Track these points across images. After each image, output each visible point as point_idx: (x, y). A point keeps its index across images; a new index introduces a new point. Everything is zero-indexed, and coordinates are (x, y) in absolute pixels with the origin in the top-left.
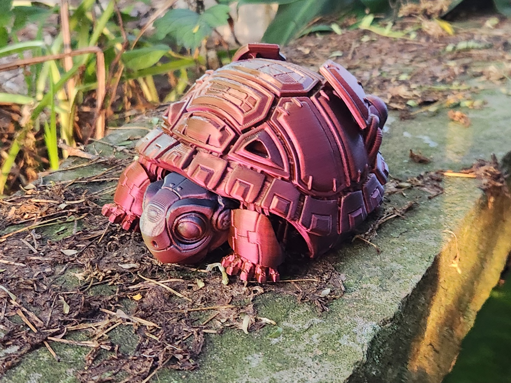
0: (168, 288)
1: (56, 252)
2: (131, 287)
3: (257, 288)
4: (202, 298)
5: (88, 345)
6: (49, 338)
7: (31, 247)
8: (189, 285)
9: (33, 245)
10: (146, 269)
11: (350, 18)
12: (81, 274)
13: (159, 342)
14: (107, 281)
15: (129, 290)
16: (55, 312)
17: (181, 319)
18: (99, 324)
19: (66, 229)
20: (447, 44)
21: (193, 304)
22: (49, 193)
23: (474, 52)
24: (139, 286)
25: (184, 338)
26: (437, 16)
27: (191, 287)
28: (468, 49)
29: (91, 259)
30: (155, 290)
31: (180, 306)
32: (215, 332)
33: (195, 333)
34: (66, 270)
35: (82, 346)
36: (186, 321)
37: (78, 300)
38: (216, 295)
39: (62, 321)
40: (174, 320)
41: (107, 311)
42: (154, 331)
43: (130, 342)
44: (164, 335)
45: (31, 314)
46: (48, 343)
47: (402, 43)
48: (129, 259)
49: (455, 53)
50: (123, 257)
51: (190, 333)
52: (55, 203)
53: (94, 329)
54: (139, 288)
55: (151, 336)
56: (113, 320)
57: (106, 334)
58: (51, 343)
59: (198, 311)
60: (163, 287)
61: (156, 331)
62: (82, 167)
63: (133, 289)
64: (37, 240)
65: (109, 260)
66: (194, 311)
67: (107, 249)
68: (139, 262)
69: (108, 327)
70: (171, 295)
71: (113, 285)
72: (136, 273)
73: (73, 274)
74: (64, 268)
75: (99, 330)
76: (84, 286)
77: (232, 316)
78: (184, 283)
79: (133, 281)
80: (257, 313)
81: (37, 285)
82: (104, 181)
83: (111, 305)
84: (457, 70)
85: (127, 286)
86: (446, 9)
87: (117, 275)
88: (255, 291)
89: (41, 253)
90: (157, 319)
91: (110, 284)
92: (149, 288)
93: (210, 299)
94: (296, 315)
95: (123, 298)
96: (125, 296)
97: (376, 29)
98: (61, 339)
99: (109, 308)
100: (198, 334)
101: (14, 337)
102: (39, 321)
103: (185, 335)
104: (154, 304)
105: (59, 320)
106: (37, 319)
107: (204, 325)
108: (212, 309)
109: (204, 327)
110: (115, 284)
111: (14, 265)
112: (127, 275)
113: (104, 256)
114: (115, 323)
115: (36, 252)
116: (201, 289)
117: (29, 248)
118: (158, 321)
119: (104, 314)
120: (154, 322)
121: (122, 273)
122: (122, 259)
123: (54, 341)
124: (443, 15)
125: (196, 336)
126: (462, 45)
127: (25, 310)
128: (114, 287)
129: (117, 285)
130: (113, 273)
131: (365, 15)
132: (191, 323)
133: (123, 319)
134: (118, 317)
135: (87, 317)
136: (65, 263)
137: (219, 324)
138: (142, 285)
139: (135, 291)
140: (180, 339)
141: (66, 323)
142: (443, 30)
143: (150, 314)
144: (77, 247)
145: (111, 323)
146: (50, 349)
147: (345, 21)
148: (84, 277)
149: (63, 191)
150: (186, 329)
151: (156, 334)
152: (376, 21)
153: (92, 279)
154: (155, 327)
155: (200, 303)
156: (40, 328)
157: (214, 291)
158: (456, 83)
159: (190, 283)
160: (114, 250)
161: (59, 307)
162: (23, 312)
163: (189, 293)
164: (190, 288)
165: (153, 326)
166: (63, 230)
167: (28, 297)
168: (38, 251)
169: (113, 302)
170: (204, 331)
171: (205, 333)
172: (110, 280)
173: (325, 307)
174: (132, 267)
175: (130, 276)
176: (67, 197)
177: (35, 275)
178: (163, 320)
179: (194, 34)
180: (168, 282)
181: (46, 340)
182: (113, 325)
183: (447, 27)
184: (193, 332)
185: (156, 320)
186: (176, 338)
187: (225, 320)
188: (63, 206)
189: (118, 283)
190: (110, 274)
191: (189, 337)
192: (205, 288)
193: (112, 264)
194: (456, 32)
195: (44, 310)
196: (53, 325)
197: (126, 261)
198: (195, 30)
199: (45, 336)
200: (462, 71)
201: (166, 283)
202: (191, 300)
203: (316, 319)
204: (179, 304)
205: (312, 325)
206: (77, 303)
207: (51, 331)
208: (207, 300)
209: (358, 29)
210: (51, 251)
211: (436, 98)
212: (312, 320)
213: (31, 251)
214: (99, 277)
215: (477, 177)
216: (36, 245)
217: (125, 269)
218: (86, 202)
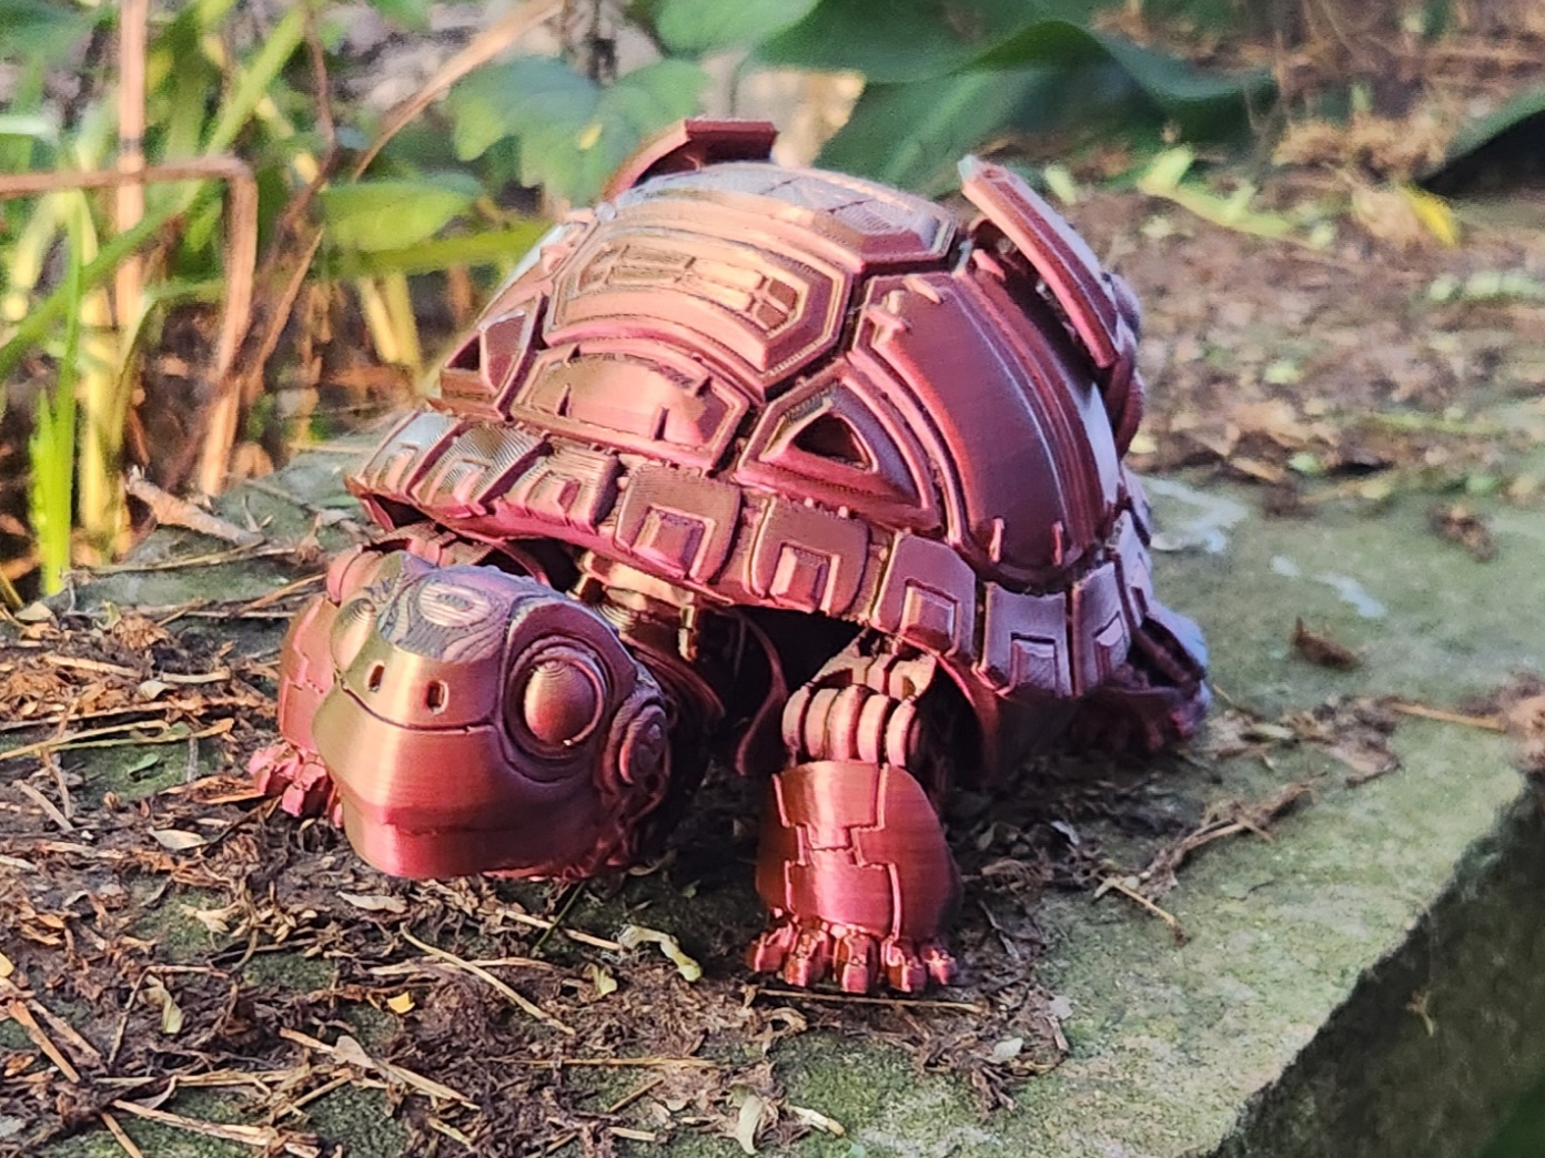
0: (500, 986)
1: (131, 834)
2: (377, 971)
3: (785, 1014)
4: (609, 1028)
5: (245, 1140)
6: (119, 1104)
7: (54, 813)
8: (567, 982)
9: (58, 803)
10: (425, 920)
11: (1108, 151)
12: (217, 913)
13: (472, 1150)
14: (300, 942)
15: (371, 977)
16: (138, 1024)
17: (540, 1088)
18: (276, 1076)
19: (162, 765)
20: (1430, 277)
21: (578, 1045)
22: (104, 641)
23: (1520, 312)
24: (406, 971)
25: (551, 1148)
26: (1404, 174)
27: (574, 990)
28: (1500, 300)
29: (249, 869)
30: (457, 988)
31: (535, 1048)
32: (651, 1137)
33: (585, 1134)
34: (164, 895)
35: (223, 1140)
36: (557, 1096)
37: (208, 994)
38: (652, 1023)
39: (160, 1055)
40: (519, 1087)
41: (302, 1038)
42: (453, 1114)
43: (376, 1142)
44: (488, 1130)
45: (58, 1024)
46: (117, 1120)
47: (1279, 255)
48: (371, 881)
49: (1456, 307)
50: (353, 872)
51: (568, 1132)
52: (126, 677)
53: (260, 1091)
54: (406, 976)
55: (446, 1129)
56: (321, 1068)
57: (301, 1108)
58: (126, 1120)
59: (594, 1067)
60: (483, 981)
61: (461, 1117)
62: (206, 565)
63: (386, 976)
64: (71, 790)
65: (306, 878)
66: (582, 1065)
67: (301, 842)
68: (404, 894)
69: (308, 1090)
70: (508, 1009)
71: (319, 957)
72: (394, 927)
73: (190, 911)
74: (161, 890)
75: (278, 1096)
76: (228, 950)
77: (703, 1092)
78: (550, 974)
79: (386, 952)
80: (785, 1091)
81: (75, 934)
82: (278, 620)
83: (316, 1021)
84: (1459, 366)
85: (366, 967)
86: (1437, 156)
87: (332, 928)
88: (778, 1024)
89: (85, 834)
90: (466, 1078)
91: (310, 953)
92: (437, 979)
93: (633, 1034)
94: (910, 1112)
95: (353, 1002)
96: (359, 999)
97: (1197, 200)
98: (158, 1108)
99: (310, 1030)
100: (597, 1140)
101: (6, 1089)
102: (87, 1049)
103: (553, 1138)
104: (454, 1033)
105: (149, 1052)
106: (77, 1039)
107: (615, 1113)
108: (639, 1066)
109: (614, 1118)
110: (326, 955)
112: (365, 932)
113: (289, 864)
114: (330, 1079)
115: (67, 827)
116: (605, 999)
117: (44, 815)
118: (467, 1085)
119: (290, 1045)
120: (453, 1087)
121: (348, 924)
122: (350, 879)
123: (132, 1115)
124: (1426, 173)
125: (589, 1143)
126: (1484, 284)
127: (41, 1009)
128: (321, 964)
129: (332, 958)
130: (320, 922)
131: (1158, 145)
132: (572, 1101)
133: (354, 1068)
134: (340, 1061)
135: (239, 1051)
136: (165, 871)
137: (661, 1115)
138: (414, 968)
139: (392, 985)
140: (537, 1149)
141: (170, 1061)
142: (1423, 225)
143: (442, 1060)
144: (200, 826)
145: (316, 1075)
146: (124, 1140)
147: (1090, 157)
148: (227, 923)
149: (151, 640)
150: (556, 1120)
151: (464, 1124)
152: (1197, 170)
153: (255, 933)
154: (458, 1104)
155: (600, 1042)
156: (89, 1069)
157: (646, 1009)
158: (1454, 412)
159: (569, 976)
160: (321, 848)
161: (152, 1011)
162: (34, 1014)
163: (563, 1007)
164: (569, 991)
165: (453, 1100)
166: (151, 768)
167: (48, 968)
168: (75, 825)
169: (321, 1013)
170: (615, 1130)
171: (617, 1138)
172: (310, 941)
173: (1002, 1097)
174: (381, 906)
175: (373, 934)
176: (163, 658)
177: (69, 901)
178: (483, 1085)
179: (582, 153)
180: (501, 967)
181: (110, 1108)
182: (321, 1084)
183: (1438, 217)
184: (579, 1130)
185: (461, 1080)
186: (525, 1145)
187: (681, 1105)
188: (152, 688)
189: (337, 953)
190: (312, 922)
191: (566, 1145)
192: (617, 997)
193: (316, 891)
194: (1466, 235)
195: (100, 1016)
196: (130, 1066)
197: (362, 886)
198: (589, 139)
199: (106, 1098)
200: (1478, 371)
201: (495, 967)
202: (570, 1031)
203: (972, 1131)
204: (532, 1040)
205: (958, 1147)
206: (205, 1004)
207: (125, 1081)
208: (624, 1037)
209: (1132, 191)
210: (118, 829)
211: (1385, 456)
212: (958, 1130)
213: (53, 822)
214: (277, 927)
215: (1510, 730)
216: (69, 809)
217: (360, 909)
218: (227, 682)
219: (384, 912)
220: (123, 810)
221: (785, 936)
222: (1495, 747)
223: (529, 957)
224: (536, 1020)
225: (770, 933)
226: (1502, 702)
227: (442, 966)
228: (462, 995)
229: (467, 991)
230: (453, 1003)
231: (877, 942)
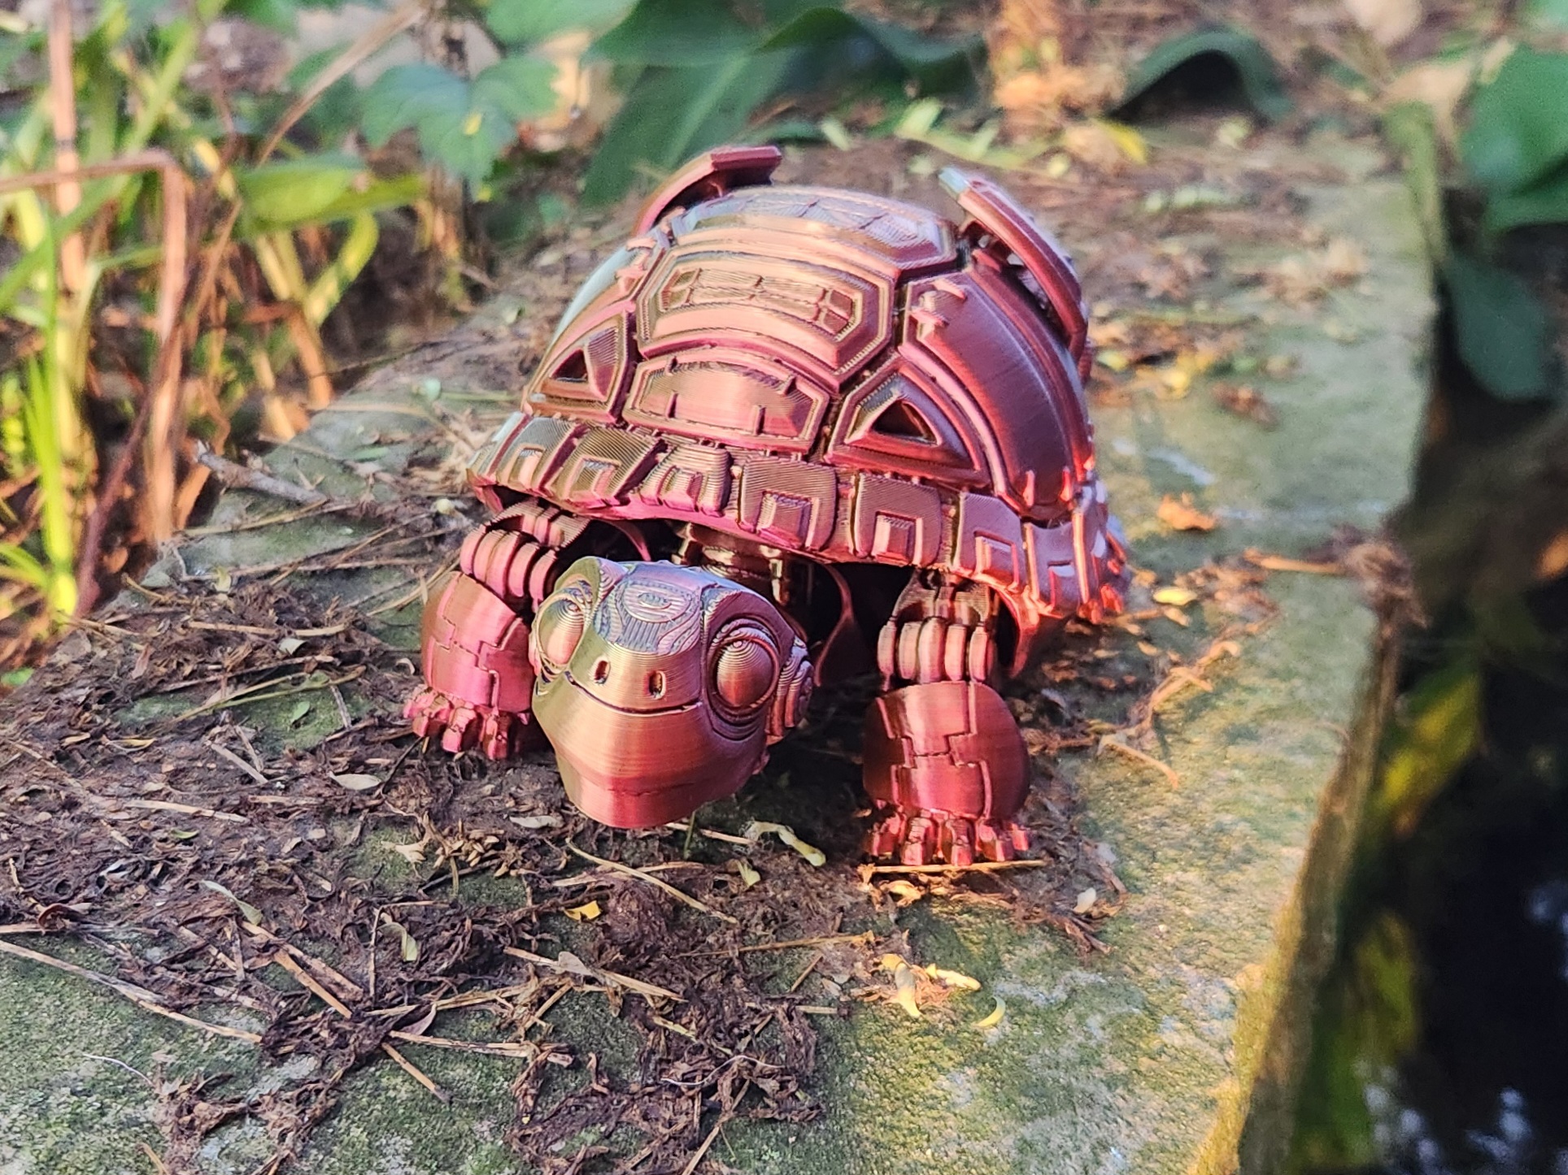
0: (668, 888)
1: (314, 779)
2: (560, 884)
3: (899, 887)
4: (764, 917)
5: (506, 1053)
6: (393, 1034)
7: (245, 766)
8: (718, 878)
10: (583, 831)
11: (866, 106)
12: (413, 846)
13: (696, 1042)
14: (487, 864)
15: (556, 890)
16: (383, 956)
17: (729, 975)
18: (512, 991)
19: (314, 710)
21: (744, 932)
23: (1214, 217)
24: (584, 881)
25: (757, 1031)
26: (1097, 111)
27: (725, 883)
29: (425, 801)
30: (632, 893)
31: (711, 939)
32: (833, 1011)
33: (781, 1015)
34: (361, 833)
35: (488, 1055)
36: (747, 982)
37: (429, 922)
38: (795, 906)
39: (410, 984)
40: (713, 977)
41: (522, 954)
42: (668, 1009)
43: (612, 1041)
44: (704, 1021)
45: (317, 964)
46: (394, 1047)
47: (1019, 182)
48: (529, 803)
49: (1167, 217)
50: (511, 795)
51: (765, 1015)
52: (263, 636)
53: (503, 1007)
54: (584, 887)
55: (667, 1024)
56: (547, 980)
57: (542, 1018)
58: (404, 1048)
59: (763, 951)
60: (653, 885)
61: (674, 1011)
62: (281, 524)
63: (568, 888)
65: (473, 805)
66: (754, 952)
67: (458, 772)
68: (557, 810)
69: (541, 1001)
70: (678, 907)
71: (506, 875)
72: (559, 841)
73: (388, 846)
74: (358, 828)
75: (521, 1010)
76: (432, 879)
77: (859, 965)
78: (703, 872)
79: (562, 866)
80: (923, 956)
81: (302, 878)
82: (360, 570)
83: (527, 937)
84: (1190, 266)
85: (549, 881)
86: (1120, 94)
87: (510, 849)
88: (896, 897)
89: (279, 785)
90: (669, 975)
91: (499, 873)
92: (612, 886)
93: (785, 919)
95: (550, 914)
96: (554, 910)
97: (944, 142)
98: (425, 1034)
99: (523, 945)
100: (791, 1019)
101: (292, 1031)
102: (350, 986)
103: (755, 1022)
104: (644, 935)
105: (400, 982)
106: (338, 978)
107: (796, 991)
108: (796, 947)
109: (799, 997)
110: (513, 873)
111: (212, 818)
112: (536, 847)
113: (455, 793)
114: (557, 989)
115: (262, 780)
116: (752, 889)
117: (237, 769)
118: (670, 982)
119: (514, 960)
120: (659, 985)
121: (522, 842)
122: (511, 803)
123: (406, 1042)
124: (1113, 107)
125: (786, 1023)
127: (299, 953)
128: (512, 882)
129: (519, 877)
130: (499, 846)
131: (905, 102)
132: (759, 984)
133: (575, 977)
134: (559, 971)
135: (473, 972)
136: (354, 812)
137: (833, 990)
138: (591, 879)
139: (577, 896)
140: (746, 1033)
141: (419, 987)
142: (1119, 150)
143: (643, 961)
144: (368, 766)
145: (545, 987)
146: (407, 1066)
147: (854, 111)
148: (424, 854)
149: (271, 600)
150: (753, 1005)
151: (680, 1017)
152: (944, 118)
153: (452, 861)
154: (670, 1001)
155: (760, 927)
156: (355, 1003)
157: (787, 894)
158: (1201, 306)
159: (720, 873)
160: (475, 776)
161: (389, 941)
162: (293, 957)
163: (720, 899)
164: (719, 885)
165: (665, 997)
166: (306, 715)
167: (290, 913)
168: (267, 776)
169: (528, 927)
170: (802, 1008)
171: (807, 1015)
172: (495, 861)
173: (1094, 941)
174: (543, 824)
175: (544, 850)
177: (287, 849)
178: (683, 980)
181: (386, 1038)
182: (551, 993)
183: (1132, 144)
184: (774, 1012)
185: (664, 977)
186: (736, 1031)
187: (846, 978)
188: (290, 644)
189: (523, 872)
190: (494, 846)
191: (766, 1026)
192: (761, 887)
193: (486, 816)
195: (347, 953)
196: (388, 996)
197: (523, 808)
199: (382, 1030)
202: (732, 920)
203: (1079, 973)
204: (705, 934)
205: (1073, 990)
206: (430, 930)
207: (391, 1012)
208: (778, 921)
209: (892, 137)
210: (303, 776)
211: (1167, 348)
213: (247, 775)
214: (467, 854)
215: (1348, 574)
216: (257, 760)
217: (528, 829)
218: (346, 632)
219: (546, 828)
220: (300, 758)
221: (895, 825)
222: (1340, 588)
223: (682, 859)
224: (701, 913)
225: (881, 823)
226: (1336, 550)
227: (615, 875)
228: (639, 900)
229: (642, 895)
230: (634, 906)
231: (971, 822)
